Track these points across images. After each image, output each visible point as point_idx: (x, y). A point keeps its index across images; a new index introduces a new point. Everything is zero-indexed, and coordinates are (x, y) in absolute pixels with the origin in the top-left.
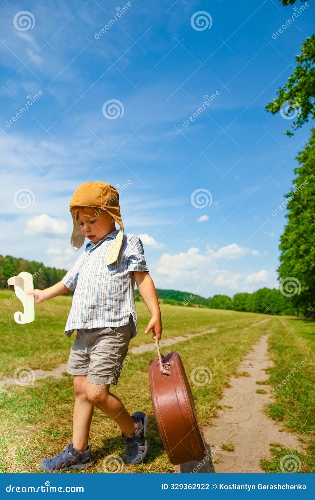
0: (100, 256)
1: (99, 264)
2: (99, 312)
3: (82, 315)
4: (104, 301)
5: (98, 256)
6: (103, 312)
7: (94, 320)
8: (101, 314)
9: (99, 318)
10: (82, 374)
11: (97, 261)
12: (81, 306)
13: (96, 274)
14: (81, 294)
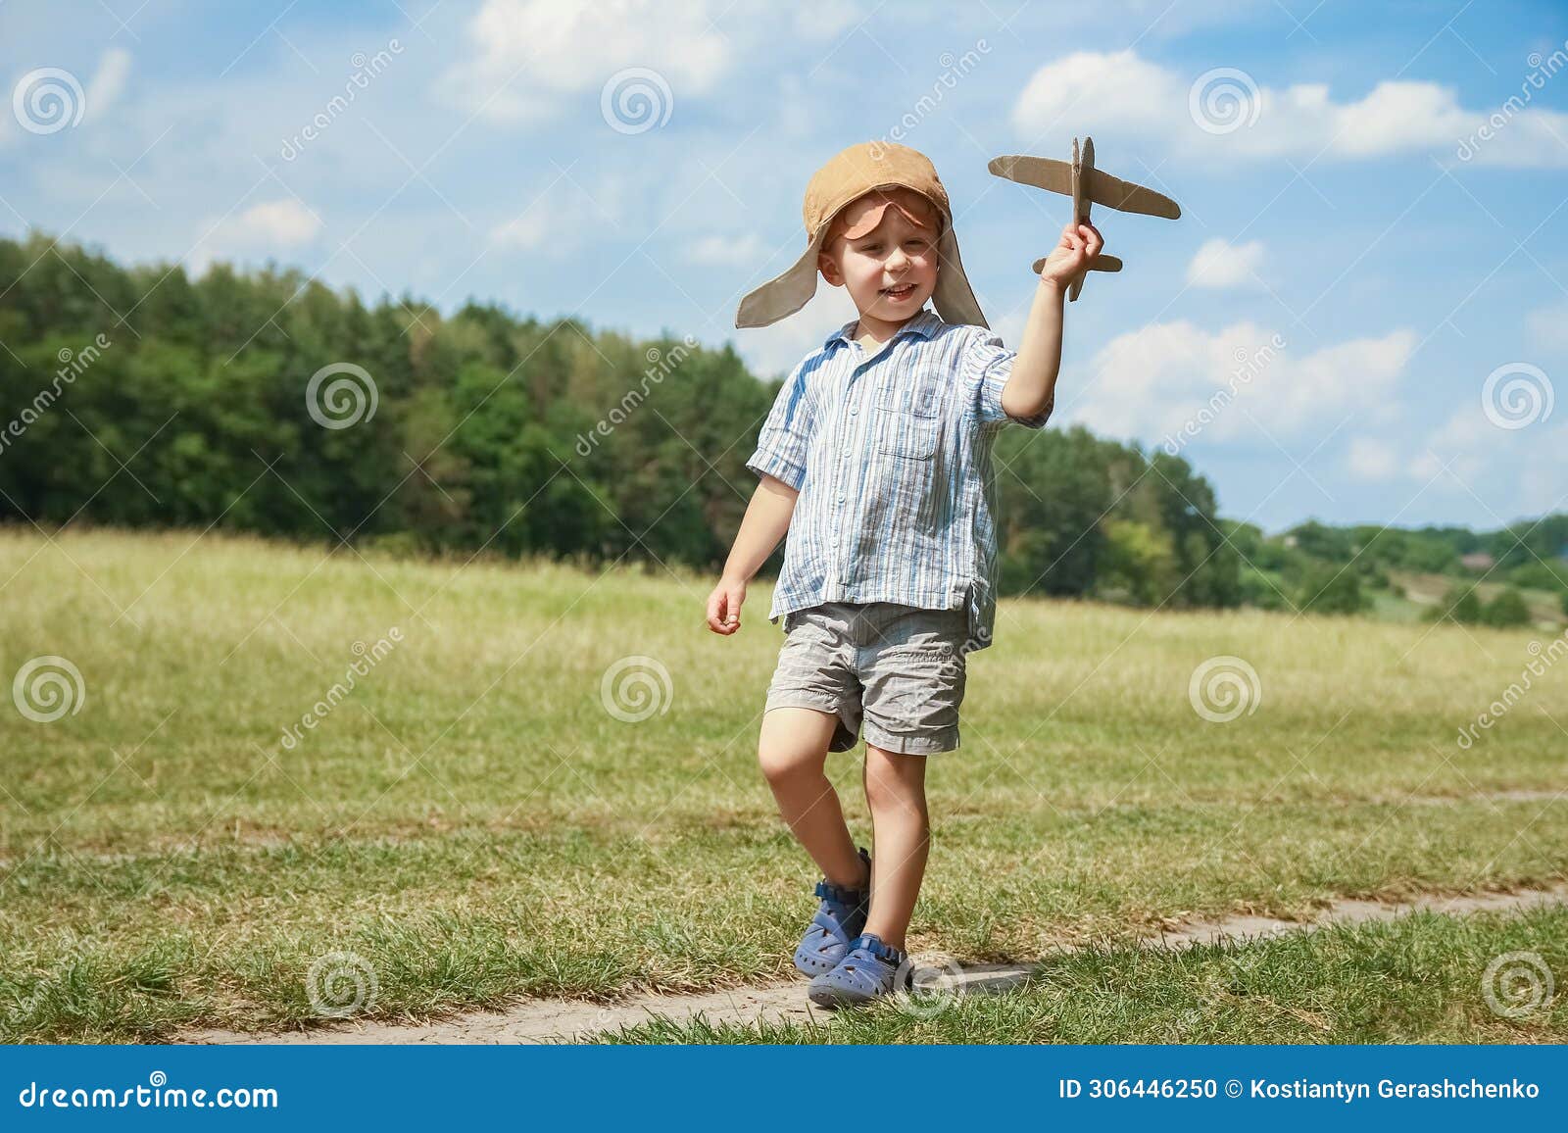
0: (890, 393)
1: (888, 416)
2: (886, 559)
3: (840, 564)
4: (901, 530)
5: (884, 391)
6: (896, 562)
7: (870, 582)
8: (891, 566)
9: (884, 577)
10: (828, 708)
11: (882, 406)
12: (837, 539)
13: (883, 450)
14: (837, 503)
